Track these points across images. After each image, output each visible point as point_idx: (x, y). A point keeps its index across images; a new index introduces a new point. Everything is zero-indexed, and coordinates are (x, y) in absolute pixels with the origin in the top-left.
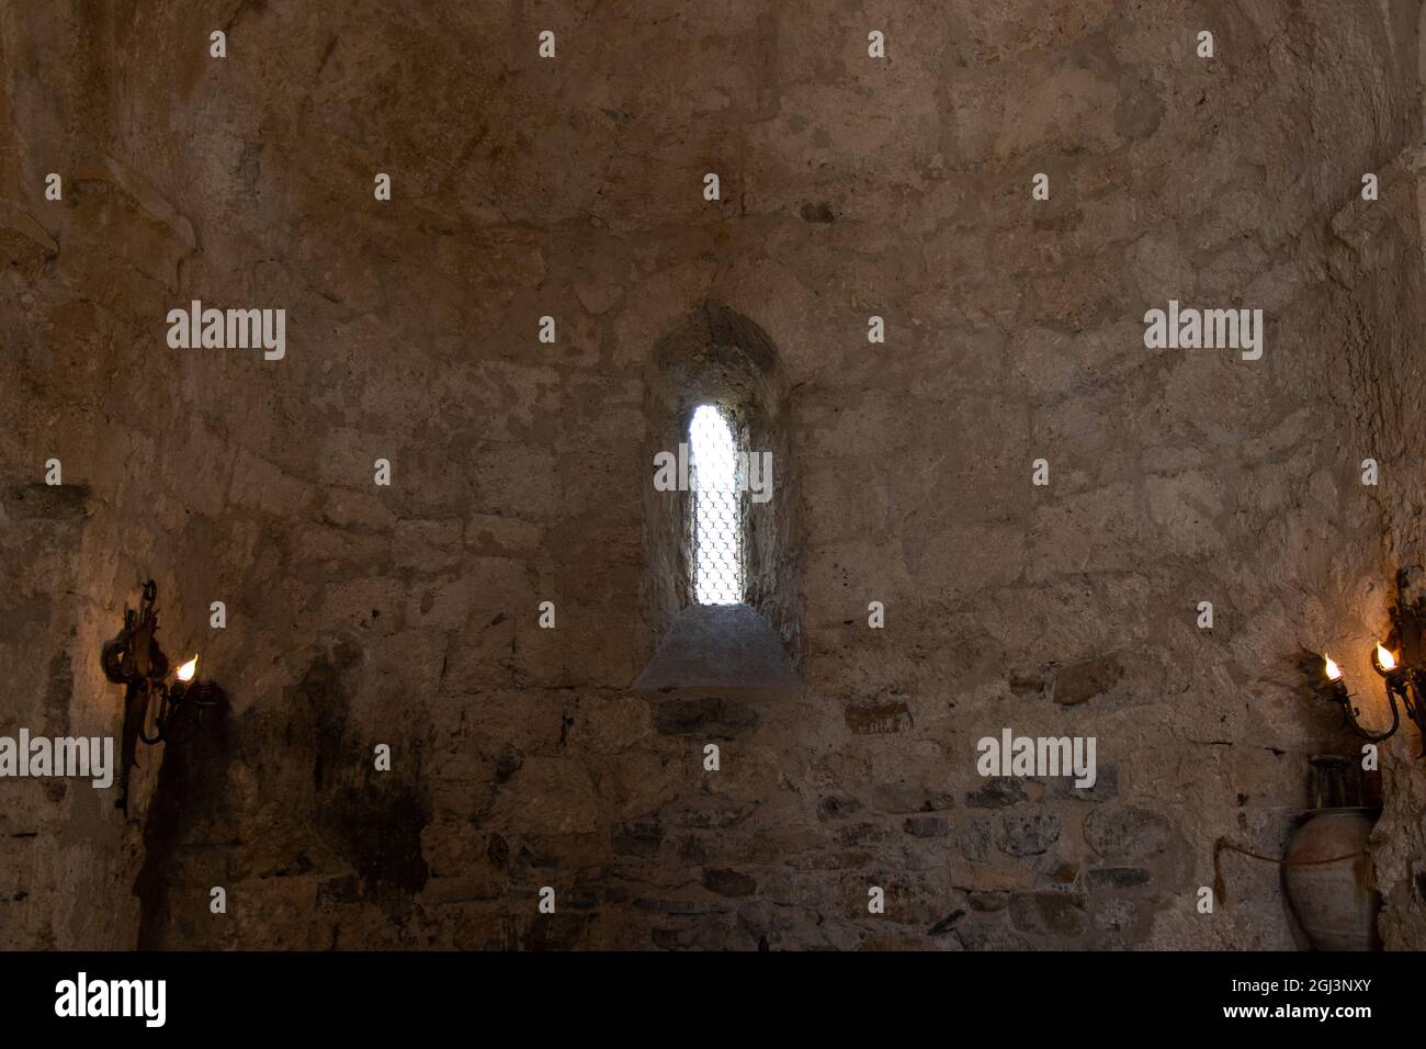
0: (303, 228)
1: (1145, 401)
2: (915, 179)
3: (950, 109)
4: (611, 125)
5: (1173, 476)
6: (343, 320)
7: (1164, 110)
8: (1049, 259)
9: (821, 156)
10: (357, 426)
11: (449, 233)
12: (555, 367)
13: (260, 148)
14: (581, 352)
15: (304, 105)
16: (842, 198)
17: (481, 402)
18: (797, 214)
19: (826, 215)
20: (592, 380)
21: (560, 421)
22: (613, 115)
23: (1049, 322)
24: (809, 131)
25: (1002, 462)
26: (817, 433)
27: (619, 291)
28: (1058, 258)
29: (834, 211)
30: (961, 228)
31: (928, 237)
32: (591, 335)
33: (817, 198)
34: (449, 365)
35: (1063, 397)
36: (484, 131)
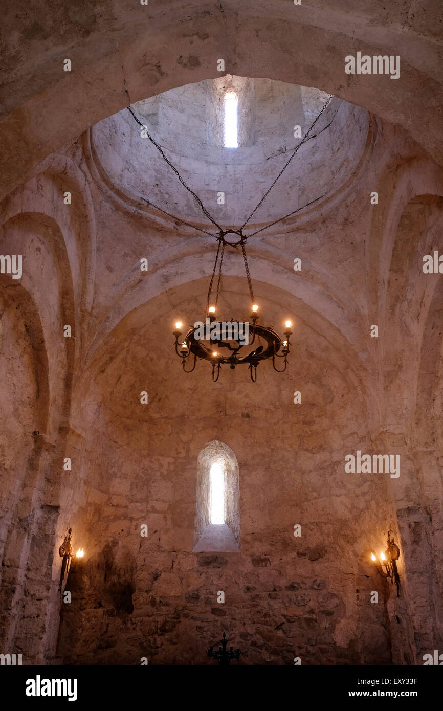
0: (109, 424)
1: (331, 474)
2: (272, 408)
3: (281, 390)
4: (191, 392)
5: (339, 496)
6: (118, 448)
7: (334, 397)
8: (307, 432)
9: (247, 400)
10: (120, 477)
11: (146, 421)
12: (173, 457)
13: (101, 406)
14: (180, 453)
15: (112, 393)
16: (252, 411)
17: (153, 468)
18: (240, 415)
19: (248, 416)
20: (184, 461)
21: (174, 473)
22: (191, 389)
23: (307, 450)
24: (244, 394)
25: (295, 488)
26: (245, 478)
27: (191, 436)
28: (309, 432)
29: (250, 415)
30: (284, 422)
31: (275, 424)
32: (183, 448)
33: (246, 412)
34: (145, 458)
35: (311, 471)
36: (157, 395)
